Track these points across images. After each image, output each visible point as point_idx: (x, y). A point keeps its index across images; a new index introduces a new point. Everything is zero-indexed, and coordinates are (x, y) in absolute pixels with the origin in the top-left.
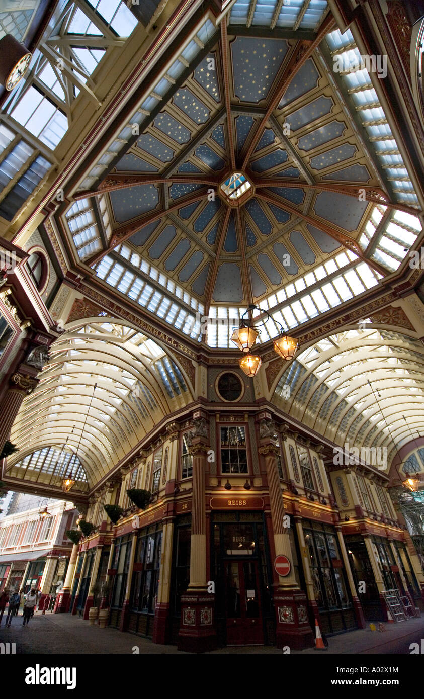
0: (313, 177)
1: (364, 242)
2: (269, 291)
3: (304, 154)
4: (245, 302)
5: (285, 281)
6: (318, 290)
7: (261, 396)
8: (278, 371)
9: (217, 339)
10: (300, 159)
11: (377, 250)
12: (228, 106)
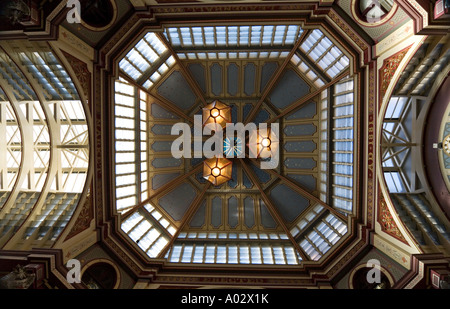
0: (209, 194)
1: (149, 207)
2: (151, 118)
3: (227, 197)
4: (154, 91)
5: (151, 135)
6: (133, 160)
7: (61, 36)
8: (78, 77)
9: (149, 44)
10: (225, 194)
11: (142, 217)
12: (281, 177)
